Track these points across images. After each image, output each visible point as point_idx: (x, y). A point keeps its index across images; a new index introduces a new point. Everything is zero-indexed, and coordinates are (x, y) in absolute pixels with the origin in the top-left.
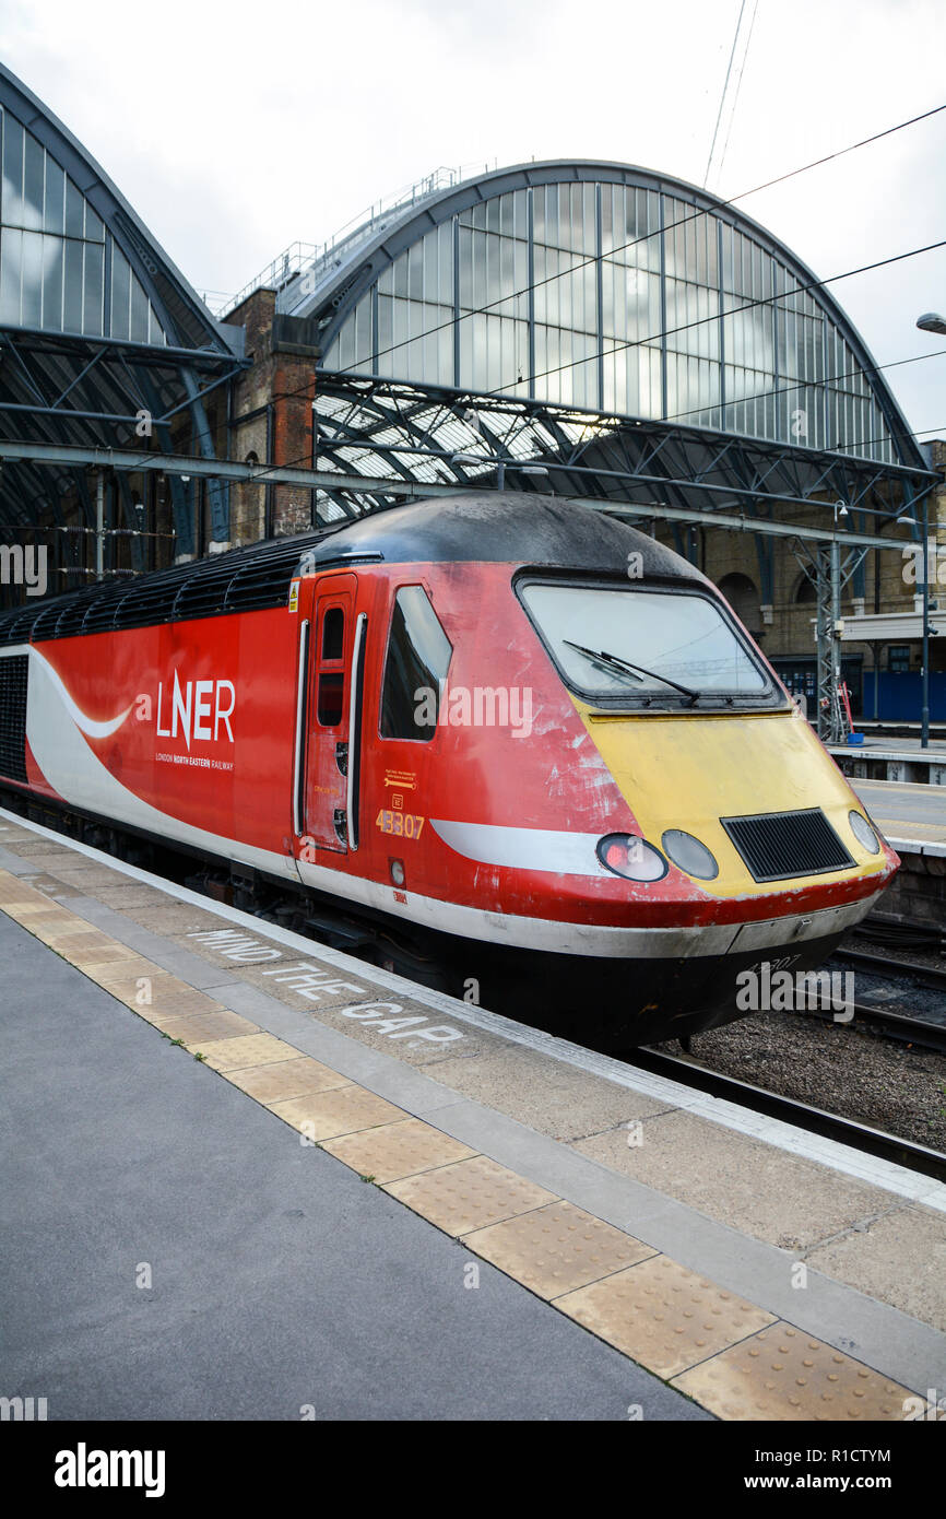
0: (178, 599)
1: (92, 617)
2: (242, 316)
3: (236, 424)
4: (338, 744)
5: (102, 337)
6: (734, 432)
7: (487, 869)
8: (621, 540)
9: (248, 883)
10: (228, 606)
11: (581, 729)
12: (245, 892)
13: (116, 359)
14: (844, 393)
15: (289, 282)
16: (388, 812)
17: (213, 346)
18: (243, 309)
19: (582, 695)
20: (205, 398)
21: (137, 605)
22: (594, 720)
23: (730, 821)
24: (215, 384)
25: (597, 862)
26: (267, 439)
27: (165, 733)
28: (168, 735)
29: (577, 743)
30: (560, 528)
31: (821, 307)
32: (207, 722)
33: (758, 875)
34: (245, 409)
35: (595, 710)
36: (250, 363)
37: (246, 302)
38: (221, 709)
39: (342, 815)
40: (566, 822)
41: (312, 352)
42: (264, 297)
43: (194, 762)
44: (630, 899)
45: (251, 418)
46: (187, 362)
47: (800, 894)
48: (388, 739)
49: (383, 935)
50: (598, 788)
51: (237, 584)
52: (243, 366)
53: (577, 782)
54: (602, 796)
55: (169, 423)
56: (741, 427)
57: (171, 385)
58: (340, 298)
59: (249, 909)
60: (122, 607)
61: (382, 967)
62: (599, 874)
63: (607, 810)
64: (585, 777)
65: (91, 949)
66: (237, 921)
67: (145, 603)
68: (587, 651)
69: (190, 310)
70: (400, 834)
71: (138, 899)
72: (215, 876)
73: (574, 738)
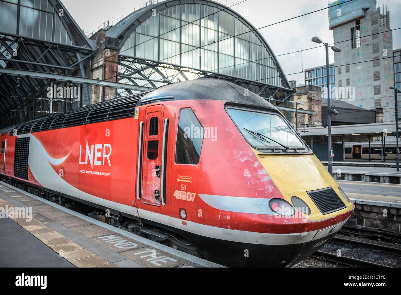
0: (88, 116)
1: (54, 124)
2: (95, 37)
3: (92, 70)
4: (156, 166)
5: (51, 41)
6: (238, 77)
7: (224, 213)
8: (252, 95)
9: (116, 216)
10: (109, 118)
11: (257, 160)
12: (114, 220)
13: (56, 49)
14: (268, 67)
15: (109, 29)
16: (179, 191)
17: (86, 46)
18: (96, 35)
19: (254, 147)
20: (83, 62)
21: (72, 119)
22: (260, 156)
23: (310, 192)
24: (86, 58)
25: (270, 209)
26: (103, 74)
27: (83, 163)
28: (84, 164)
29: (256, 165)
30: (234, 90)
31: (262, 43)
32: (99, 159)
33: (323, 212)
34: (96, 65)
35: (260, 153)
36: (97, 52)
37: (96, 33)
38: (105, 154)
39: (158, 192)
40: (256, 195)
41: (117, 48)
42: (102, 32)
43: (94, 173)
44: (284, 223)
45: (97, 68)
46: (78, 50)
47: (335, 218)
48: (179, 164)
49: (171, 236)
50: (266, 181)
51: (111, 110)
52: (95, 52)
53: (258, 179)
54: (268, 184)
55: (72, 69)
56: (240, 75)
57: (72, 58)
58: (125, 34)
59: (116, 225)
60: (66, 120)
61: (172, 247)
62: (271, 214)
63: (270, 189)
64: (261, 177)
65: (63, 245)
66: (116, 231)
67: (75, 118)
68: (252, 132)
69: (79, 35)
70: (185, 199)
71: (75, 223)
72: (101, 213)
73: (255, 163)
